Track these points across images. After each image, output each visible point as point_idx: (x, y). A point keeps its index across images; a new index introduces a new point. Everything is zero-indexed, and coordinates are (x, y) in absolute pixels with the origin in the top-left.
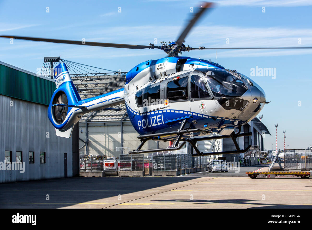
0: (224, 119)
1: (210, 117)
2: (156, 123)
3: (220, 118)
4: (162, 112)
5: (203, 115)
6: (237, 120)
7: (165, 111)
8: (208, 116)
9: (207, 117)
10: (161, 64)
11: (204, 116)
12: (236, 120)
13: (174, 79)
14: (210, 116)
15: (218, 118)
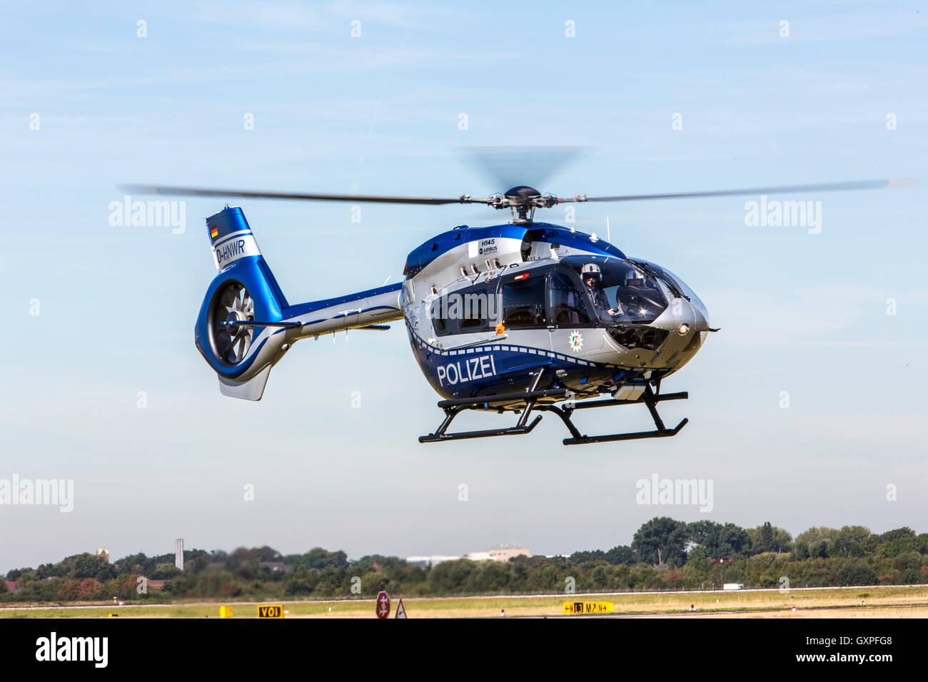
0: (621, 368)
1: (592, 365)
2: (479, 372)
3: (613, 366)
4: (492, 349)
5: (577, 359)
6: (650, 368)
7: (497, 348)
8: (589, 362)
9: (585, 363)
10: (488, 239)
11: (579, 362)
12: (646, 368)
13: (517, 278)
14: (593, 362)
15: (608, 366)
